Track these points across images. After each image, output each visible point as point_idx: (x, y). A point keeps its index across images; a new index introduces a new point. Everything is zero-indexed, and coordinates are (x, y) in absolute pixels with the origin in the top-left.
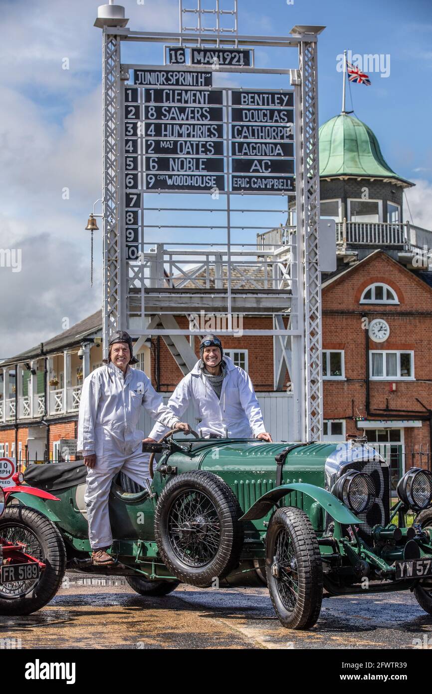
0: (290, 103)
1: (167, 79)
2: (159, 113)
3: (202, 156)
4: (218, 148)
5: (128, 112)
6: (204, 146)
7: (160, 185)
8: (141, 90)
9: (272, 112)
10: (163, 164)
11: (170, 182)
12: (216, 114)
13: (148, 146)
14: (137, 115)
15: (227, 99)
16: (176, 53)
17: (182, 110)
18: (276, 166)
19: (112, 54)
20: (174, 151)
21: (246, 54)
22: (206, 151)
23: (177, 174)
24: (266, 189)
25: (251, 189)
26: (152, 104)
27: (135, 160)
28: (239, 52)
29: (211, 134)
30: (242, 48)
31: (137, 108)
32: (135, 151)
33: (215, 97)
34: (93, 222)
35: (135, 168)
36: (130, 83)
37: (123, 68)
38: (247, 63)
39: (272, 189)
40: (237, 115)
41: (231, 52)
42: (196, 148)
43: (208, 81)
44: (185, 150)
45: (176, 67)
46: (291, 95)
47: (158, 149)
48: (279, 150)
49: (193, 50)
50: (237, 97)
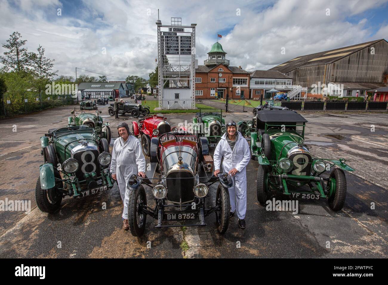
0: (191, 38)
1: (169, 34)
2: (168, 40)
3: (175, 48)
4: (178, 47)
5: (162, 40)
6: (175, 46)
7: (168, 53)
8: (164, 36)
9: (187, 40)
10: (168, 50)
11: (169, 53)
12: (177, 41)
13: (166, 46)
14: (164, 41)
15: (179, 38)
16: (170, 29)
17: (171, 40)
18: (188, 50)
19: (159, 30)
20: (170, 47)
21: (183, 29)
22: (176, 47)
23: (171, 51)
24: (186, 54)
25: (183, 54)
26: (166, 39)
27: (163, 49)
28: (182, 29)
29: (177, 44)
30: (182, 28)
31: (164, 39)
32: (163, 47)
33: (177, 37)
34: (156, 60)
35: (163, 50)
36: (162, 35)
37: (161, 32)
38: (183, 31)
39: (187, 54)
40: (181, 41)
41: (180, 29)
42: (174, 47)
43: (176, 34)
44: (172, 47)
45: (170, 32)
46: (191, 37)
47: (167, 47)
48: (189, 47)
49: (174, 29)
50: (181, 37)
